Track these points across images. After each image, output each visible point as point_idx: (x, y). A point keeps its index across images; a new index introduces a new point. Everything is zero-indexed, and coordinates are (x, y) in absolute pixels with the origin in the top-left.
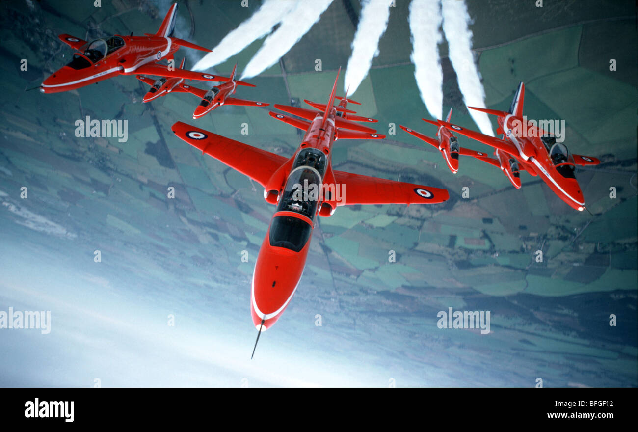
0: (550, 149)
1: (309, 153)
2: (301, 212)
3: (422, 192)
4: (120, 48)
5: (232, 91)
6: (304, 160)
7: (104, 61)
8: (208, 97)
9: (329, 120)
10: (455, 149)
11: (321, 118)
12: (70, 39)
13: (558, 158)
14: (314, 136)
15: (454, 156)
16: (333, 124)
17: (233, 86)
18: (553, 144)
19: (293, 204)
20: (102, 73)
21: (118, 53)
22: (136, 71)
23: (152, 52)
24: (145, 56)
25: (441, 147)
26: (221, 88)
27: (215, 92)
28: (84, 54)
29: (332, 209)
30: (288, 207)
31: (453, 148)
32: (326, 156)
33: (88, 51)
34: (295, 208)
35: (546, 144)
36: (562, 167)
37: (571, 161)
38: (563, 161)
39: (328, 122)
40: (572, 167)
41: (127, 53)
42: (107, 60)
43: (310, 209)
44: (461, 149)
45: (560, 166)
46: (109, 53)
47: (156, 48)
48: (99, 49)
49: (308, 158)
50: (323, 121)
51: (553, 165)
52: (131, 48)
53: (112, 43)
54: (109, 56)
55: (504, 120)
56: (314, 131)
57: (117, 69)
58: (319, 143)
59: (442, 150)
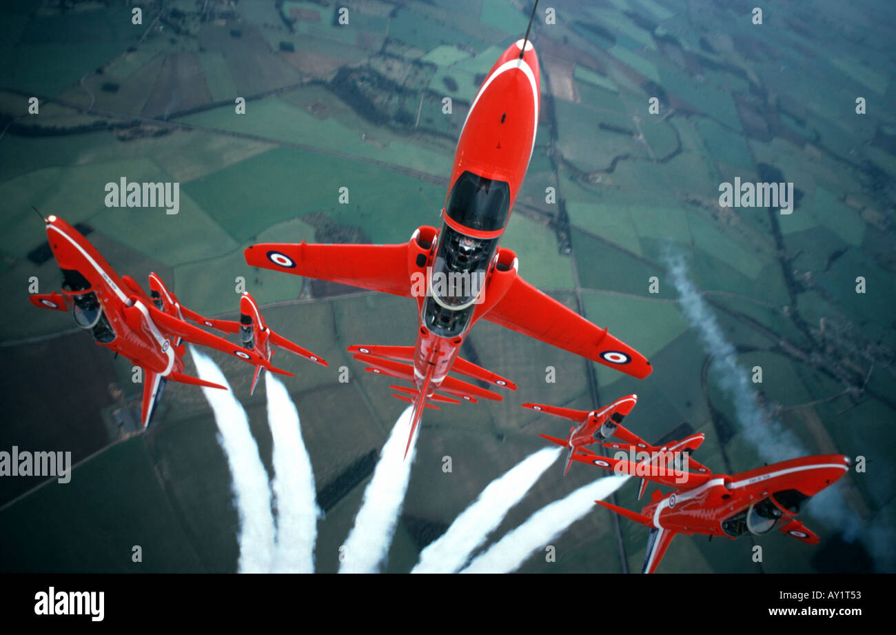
0: (100, 319)
1: (449, 329)
2: (462, 236)
3: (284, 261)
4: (728, 519)
5: (575, 432)
6: (457, 318)
7: (754, 499)
8: (611, 427)
9: (423, 378)
10: (246, 331)
11: (434, 380)
12: (803, 535)
13: (88, 302)
14: (443, 354)
15: (247, 319)
16: (416, 372)
17: (573, 438)
18: (96, 326)
19: (474, 249)
20: (757, 481)
21: (732, 509)
22: (708, 479)
23: (682, 508)
24: (694, 502)
25: (267, 333)
26: (589, 439)
27: (600, 434)
28: (782, 513)
29: (416, 239)
30: (481, 245)
31: (249, 331)
32: (425, 325)
33: (776, 518)
34: (469, 243)
35: (108, 327)
36: (83, 289)
37: (68, 299)
38: (80, 298)
39: (423, 374)
40: (68, 288)
41: (719, 511)
42: (749, 501)
43: (449, 239)
44: (237, 331)
45: (86, 289)
46: (746, 511)
47: (676, 513)
48: (760, 518)
49: (451, 323)
50: (431, 375)
51: (96, 292)
52: (712, 516)
53: (741, 526)
54: (746, 506)
55: (173, 368)
56: (444, 362)
57: (735, 485)
58: (436, 344)
59: (265, 329)
